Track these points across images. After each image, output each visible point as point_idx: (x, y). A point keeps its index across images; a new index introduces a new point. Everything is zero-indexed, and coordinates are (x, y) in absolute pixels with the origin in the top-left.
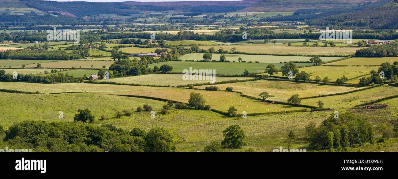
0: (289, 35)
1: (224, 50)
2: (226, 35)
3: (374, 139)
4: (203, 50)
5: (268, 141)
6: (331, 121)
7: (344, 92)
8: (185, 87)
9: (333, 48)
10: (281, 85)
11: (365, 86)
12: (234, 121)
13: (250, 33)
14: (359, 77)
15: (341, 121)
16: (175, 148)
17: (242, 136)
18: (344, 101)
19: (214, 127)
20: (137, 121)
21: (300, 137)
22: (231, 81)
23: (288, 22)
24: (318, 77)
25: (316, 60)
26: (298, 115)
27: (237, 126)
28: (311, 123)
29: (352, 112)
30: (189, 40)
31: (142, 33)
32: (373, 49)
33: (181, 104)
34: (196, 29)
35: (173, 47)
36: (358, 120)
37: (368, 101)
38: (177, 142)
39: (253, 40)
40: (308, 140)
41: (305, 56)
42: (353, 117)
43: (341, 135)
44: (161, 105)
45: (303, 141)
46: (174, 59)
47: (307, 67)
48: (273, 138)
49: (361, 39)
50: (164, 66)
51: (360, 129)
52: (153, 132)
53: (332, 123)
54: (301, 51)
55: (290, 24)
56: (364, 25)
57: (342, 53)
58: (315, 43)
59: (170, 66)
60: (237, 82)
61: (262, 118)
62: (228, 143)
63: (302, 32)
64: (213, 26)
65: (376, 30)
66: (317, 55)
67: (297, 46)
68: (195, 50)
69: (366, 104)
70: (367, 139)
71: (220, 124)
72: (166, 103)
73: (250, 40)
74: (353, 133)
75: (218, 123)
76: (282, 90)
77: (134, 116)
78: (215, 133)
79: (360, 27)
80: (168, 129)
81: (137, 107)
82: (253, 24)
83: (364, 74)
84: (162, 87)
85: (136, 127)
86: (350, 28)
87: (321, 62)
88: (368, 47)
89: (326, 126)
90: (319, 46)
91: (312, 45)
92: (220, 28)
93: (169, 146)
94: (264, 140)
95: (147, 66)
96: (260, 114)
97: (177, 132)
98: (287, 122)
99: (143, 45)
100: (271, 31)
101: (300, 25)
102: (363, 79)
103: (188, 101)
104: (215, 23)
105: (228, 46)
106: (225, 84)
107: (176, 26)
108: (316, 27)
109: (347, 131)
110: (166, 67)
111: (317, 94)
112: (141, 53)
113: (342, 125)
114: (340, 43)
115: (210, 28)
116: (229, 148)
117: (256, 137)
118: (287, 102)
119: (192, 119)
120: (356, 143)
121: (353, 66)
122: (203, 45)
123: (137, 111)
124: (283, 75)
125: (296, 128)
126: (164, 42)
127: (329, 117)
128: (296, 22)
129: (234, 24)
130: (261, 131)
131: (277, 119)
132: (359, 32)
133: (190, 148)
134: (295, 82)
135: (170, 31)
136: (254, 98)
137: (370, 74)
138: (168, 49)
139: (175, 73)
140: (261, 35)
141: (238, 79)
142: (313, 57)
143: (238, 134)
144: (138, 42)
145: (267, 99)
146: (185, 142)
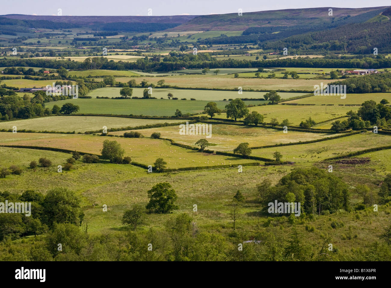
0: (236, 63)
1: (149, 83)
2: (152, 63)
3: (351, 205)
4: (120, 83)
5: (207, 203)
6: (291, 179)
7: (310, 140)
8: (97, 134)
9: (295, 80)
10: (225, 130)
11: (340, 133)
12: (162, 177)
13: (184, 60)
14: (332, 120)
15: (306, 179)
16: (83, 215)
17: (174, 197)
18: (309, 152)
19: (135, 186)
20: (30, 181)
21: (249, 199)
22: (158, 124)
23: (234, 46)
24: (275, 120)
25: (273, 96)
26: (248, 170)
27: (167, 184)
28: (265, 181)
29: (320, 168)
30: (100, 69)
31: (34, 60)
32: (352, 82)
33: (91, 156)
34: (111, 55)
35: (79, 79)
36: (329, 178)
37: (344, 153)
38: (86, 207)
39: (187, 70)
40: (260, 202)
41: (257, 91)
42: (322, 174)
43: (306, 198)
44: (64, 159)
45: (254, 205)
46: (81, 96)
47: (259, 105)
48: (215, 200)
49: (335, 68)
50: (66, 104)
51: (331, 190)
52: (53, 195)
53: (294, 182)
54: (252, 85)
55: (238, 48)
56: (340, 48)
57: (307, 87)
58: (271, 74)
59: (75, 104)
60: (166, 126)
61: (200, 173)
62: (155, 206)
63: (253, 59)
64: (133, 50)
65: (356, 55)
66: (273, 90)
67: (247, 78)
68: (109, 83)
69: (340, 158)
70: (341, 205)
71: (144, 182)
72: (70, 156)
73: (184, 69)
74: (321, 195)
75: (142, 181)
76: (226, 136)
77: (26, 175)
78: (137, 194)
79: (334, 51)
80: (74, 191)
81: (30, 162)
82: (187, 48)
83: (338, 116)
84: (65, 133)
85: (29, 189)
86: (319, 52)
87: (279, 100)
88: (344, 80)
89: (284, 186)
90: (277, 78)
91: (267, 76)
92: (143, 53)
93: (75, 213)
94: (202, 202)
95: (43, 105)
96: (197, 168)
97: (85, 194)
98: (233, 179)
99: (36, 77)
100: (212, 58)
101: (251, 48)
102: (337, 123)
103: (100, 152)
104: (136, 46)
105: (154, 78)
106: (150, 129)
107: (83, 50)
108: (272, 52)
109: (314, 192)
110: (69, 107)
111: (273, 143)
112: (34, 88)
113: (306, 185)
114: (305, 73)
115: (129, 53)
116: (156, 213)
117: (192, 198)
118: (233, 153)
119: (106, 175)
120: (326, 209)
121: (323, 105)
122: (120, 76)
123: (30, 167)
124: (228, 117)
125: (244, 186)
126: (66, 72)
127: (290, 174)
128: (246, 45)
129: (162, 49)
130: (198, 190)
131: (220, 175)
132: (332, 58)
133: (104, 214)
134: (244, 126)
135: (74, 57)
136: (188, 147)
137: (346, 116)
138: (71, 81)
139: (83, 115)
140: (198, 63)
141: (168, 123)
142: (269, 93)
143: (168, 195)
144: (30, 72)
145: (206, 149)
146: (96, 206)
